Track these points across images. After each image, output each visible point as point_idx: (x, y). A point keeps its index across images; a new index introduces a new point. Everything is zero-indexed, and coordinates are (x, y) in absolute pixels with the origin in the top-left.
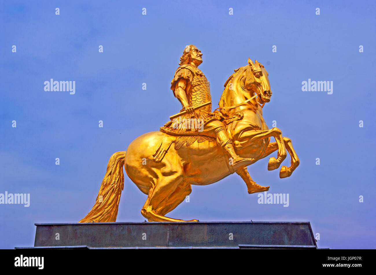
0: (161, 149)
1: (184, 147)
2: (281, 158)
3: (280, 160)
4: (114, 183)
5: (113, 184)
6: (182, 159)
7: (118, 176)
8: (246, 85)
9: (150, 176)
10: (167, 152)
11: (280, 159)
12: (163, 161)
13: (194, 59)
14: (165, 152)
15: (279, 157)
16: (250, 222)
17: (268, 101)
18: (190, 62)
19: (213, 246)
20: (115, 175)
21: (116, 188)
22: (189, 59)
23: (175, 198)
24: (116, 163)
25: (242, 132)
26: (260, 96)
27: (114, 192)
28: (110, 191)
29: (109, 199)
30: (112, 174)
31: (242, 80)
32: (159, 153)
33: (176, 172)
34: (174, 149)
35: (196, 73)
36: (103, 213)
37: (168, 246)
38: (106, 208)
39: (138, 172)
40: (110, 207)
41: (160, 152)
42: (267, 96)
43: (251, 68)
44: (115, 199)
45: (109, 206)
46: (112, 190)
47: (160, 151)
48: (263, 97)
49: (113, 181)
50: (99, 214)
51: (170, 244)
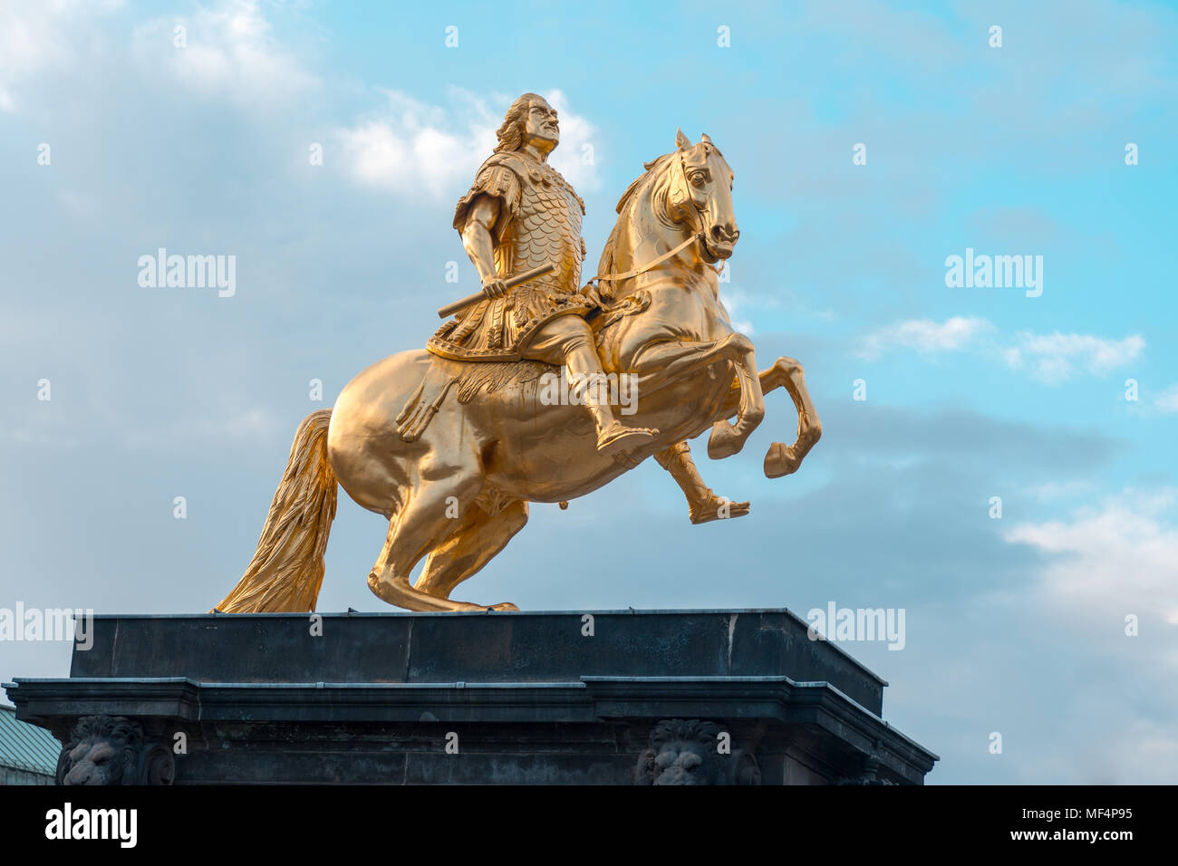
0: (420, 404)
1: (482, 395)
2: (745, 422)
3: (743, 428)
4: (302, 501)
5: (300, 503)
6: (476, 430)
7: (315, 479)
8: (670, 210)
9: (391, 480)
10: (437, 411)
11: (743, 425)
12: (425, 436)
13: (534, 136)
14: (431, 411)
15: (741, 420)
16: (626, 611)
17: (727, 254)
18: (524, 144)
19: (526, 680)
20: (306, 479)
21: (309, 515)
22: (522, 134)
23: (478, 540)
24: (311, 442)
25: (640, 349)
26: (703, 239)
27: (305, 526)
28: (293, 522)
29: (288, 545)
30: (297, 474)
31: (658, 193)
32: (414, 413)
33: (459, 468)
34: (455, 402)
35: (531, 178)
36: (271, 583)
37: (407, 680)
38: (281, 570)
39: (357, 469)
40: (291, 566)
41: (418, 412)
42: (722, 240)
43: (682, 158)
44: (307, 545)
45: (288, 564)
46: (297, 519)
47: (417, 409)
48: (711, 243)
49: (301, 494)
50: (261, 587)
51: (413, 673)
